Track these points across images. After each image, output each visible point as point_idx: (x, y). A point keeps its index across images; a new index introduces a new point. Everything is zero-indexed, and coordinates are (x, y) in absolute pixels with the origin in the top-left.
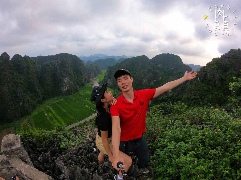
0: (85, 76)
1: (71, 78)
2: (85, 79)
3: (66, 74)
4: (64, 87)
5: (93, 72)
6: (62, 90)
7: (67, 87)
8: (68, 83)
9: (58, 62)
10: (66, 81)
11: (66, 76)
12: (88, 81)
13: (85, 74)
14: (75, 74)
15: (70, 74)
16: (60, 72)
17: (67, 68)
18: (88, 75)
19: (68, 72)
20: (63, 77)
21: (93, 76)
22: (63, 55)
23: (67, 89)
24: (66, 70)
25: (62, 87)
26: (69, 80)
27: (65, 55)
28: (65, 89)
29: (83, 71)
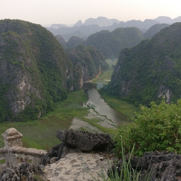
0: (68, 75)
1: (33, 80)
2: (67, 84)
3: (21, 72)
4: (16, 102)
5: (85, 66)
6: (14, 109)
7: (25, 101)
8: (28, 93)
10: (21, 88)
11: (22, 77)
12: (74, 88)
13: (67, 71)
14: (42, 71)
15: (31, 71)
16: (6, 66)
17: (23, 58)
18: (74, 73)
19: (25, 66)
20: (15, 78)
21: (85, 74)
22: (9, 23)
23: (25, 107)
24: (21, 63)
25: (14, 101)
26: (28, 86)
27: (13, 23)
28: (20, 107)
29: (61, 63)
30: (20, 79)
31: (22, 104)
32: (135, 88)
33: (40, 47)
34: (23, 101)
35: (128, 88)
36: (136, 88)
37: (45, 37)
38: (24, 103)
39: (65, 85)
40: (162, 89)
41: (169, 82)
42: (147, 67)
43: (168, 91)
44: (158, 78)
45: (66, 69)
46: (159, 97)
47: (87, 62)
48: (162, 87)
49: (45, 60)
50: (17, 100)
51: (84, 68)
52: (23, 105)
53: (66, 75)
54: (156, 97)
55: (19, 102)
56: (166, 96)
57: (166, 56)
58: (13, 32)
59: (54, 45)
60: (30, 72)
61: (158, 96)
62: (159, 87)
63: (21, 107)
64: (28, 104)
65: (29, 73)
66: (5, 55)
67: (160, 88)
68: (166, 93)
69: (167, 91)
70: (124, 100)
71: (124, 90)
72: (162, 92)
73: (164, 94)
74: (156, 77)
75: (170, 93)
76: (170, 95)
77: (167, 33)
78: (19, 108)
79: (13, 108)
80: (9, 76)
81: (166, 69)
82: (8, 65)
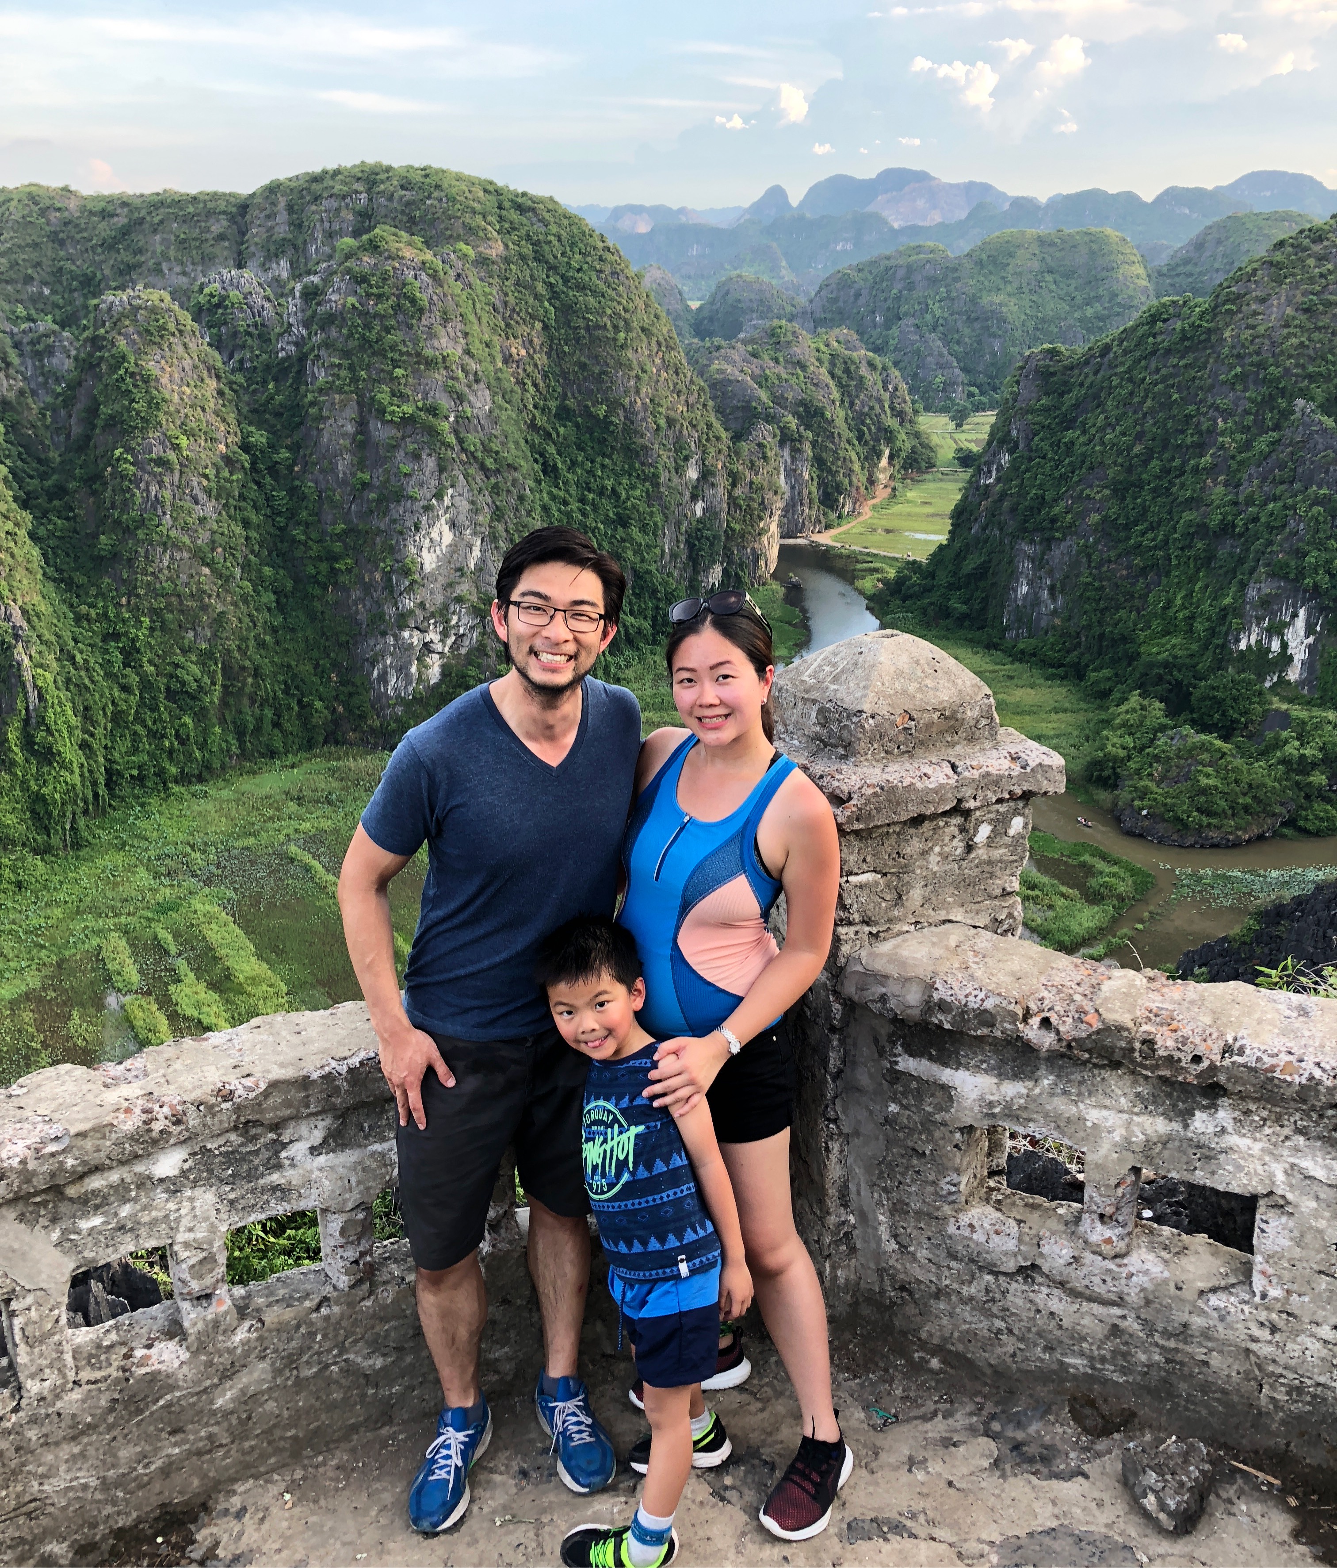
0: (694, 498)
1: (498, 514)
2: (691, 546)
3: (431, 463)
4: (396, 637)
5: (796, 452)
6: (383, 678)
7: (445, 634)
8: (464, 588)
9: (311, 295)
10: (429, 561)
11: (439, 496)
12: (725, 571)
13: (693, 474)
14: (550, 470)
15: (489, 463)
16: (350, 428)
17: (450, 383)
18: (734, 485)
19: (456, 432)
20: (398, 501)
21: (792, 498)
22: (382, 187)
23: (443, 667)
24: (433, 411)
25: (384, 634)
26: (470, 547)
27: (403, 187)
28: (414, 669)
29: (662, 422)
30: (428, 508)
31: (427, 647)
32: (1097, 589)
33: (546, 327)
34: (433, 636)
35: (1052, 589)
36: (1102, 588)
37: (579, 270)
38: (439, 647)
39: (674, 556)
40: (1266, 603)
41: (1310, 560)
42: (1177, 463)
43: (1302, 612)
44: (1241, 535)
45: (686, 459)
46: (1243, 646)
47: (808, 427)
48: (1266, 590)
49: (571, 403)
50: (401, 628)
51: (793, 459)
52: (436, 657)
53: (687, 496)
54: (1223, 646)
55: (411, 636)
56: (1284, 646)
57: (1300, 402)
58: (403, 233)
59: (627, 316)
60: (483, 467)
61: (1238, 640)
62: (1243, 585)
63: (419, 670)
64: (463, 651)
65: (480, 477)
66: (346, 363)
67: (1252, 593)
68: (1287, 625)
69: (1295, 615)
70: (1020, 657)
71: (1025, 597)
72: (1259, 620)
73: (1277, 629)
74: (1226, 529)
75: (1310, 630)
76: (1311, 640)
77: (1311, 262)
78: (408, 676)
79: (375, 673)
80: (365, 485)
81: (1292, 483)
82: (362, 424)
